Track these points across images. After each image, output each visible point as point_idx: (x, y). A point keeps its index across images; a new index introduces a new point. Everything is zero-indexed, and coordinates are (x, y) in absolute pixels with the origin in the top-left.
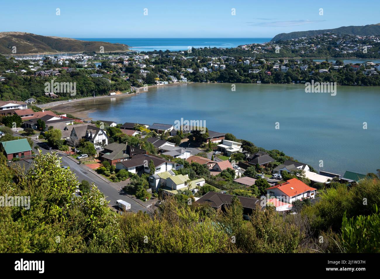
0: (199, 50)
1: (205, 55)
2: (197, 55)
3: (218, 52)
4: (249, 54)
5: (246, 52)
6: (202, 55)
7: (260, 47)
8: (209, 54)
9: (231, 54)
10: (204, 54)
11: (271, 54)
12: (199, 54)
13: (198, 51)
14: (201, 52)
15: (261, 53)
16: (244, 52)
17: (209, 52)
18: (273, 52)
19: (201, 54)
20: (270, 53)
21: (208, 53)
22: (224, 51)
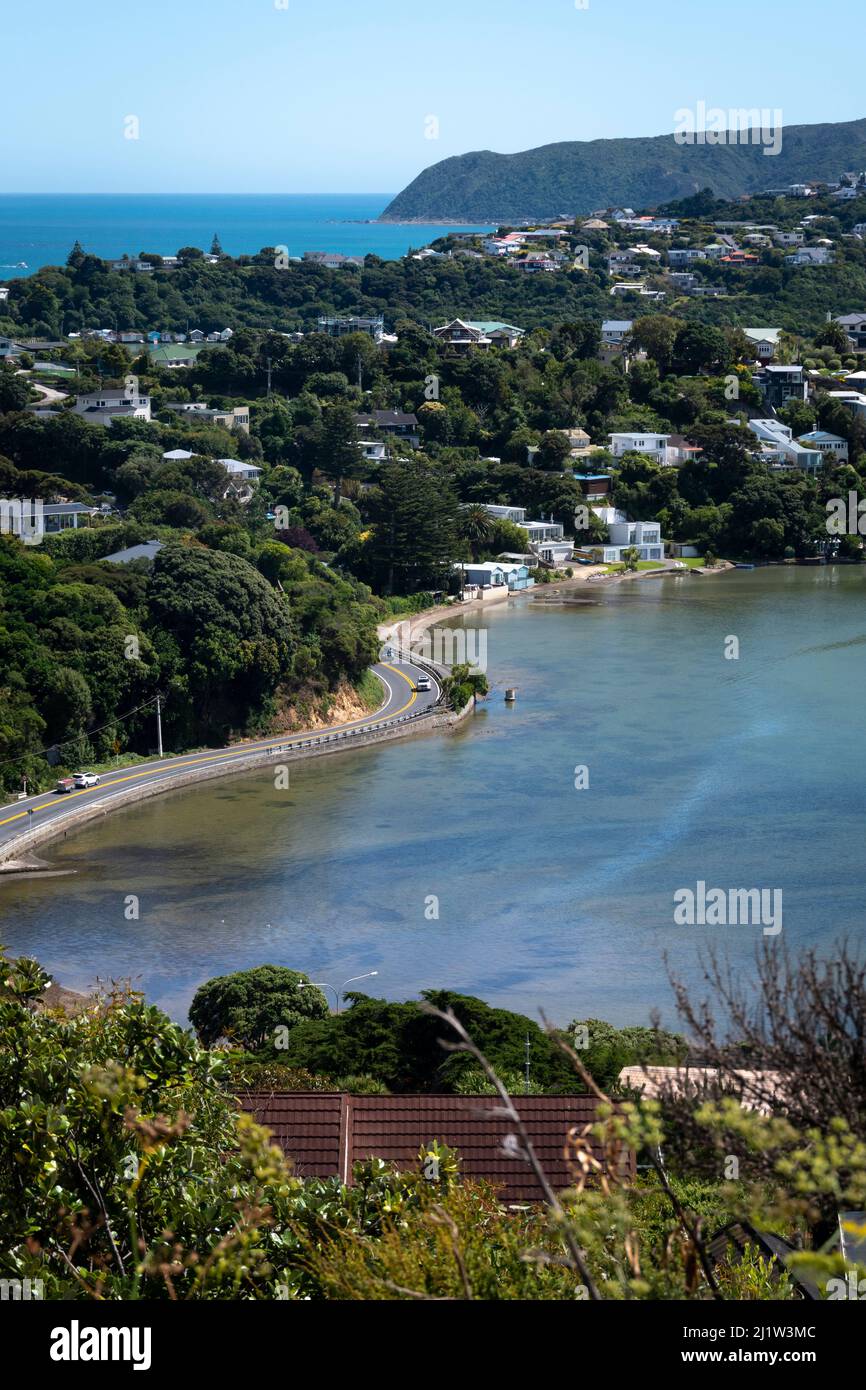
0: (133, 270)
1: (194, 315)
2: (133, 313)
3: (312, 289)
4: (586, 305)
5: (561, 291)
6: (175, 313)
7: (643, 249)
8: (226, 307)
9: (430, 304)
10: (189, 311)
11: (767, 307)
12: (143, 308)
13: (129, 286)
14: (162, 294)
15: (685, 299)
16: (542, 289)
17: (224, 291)
18: (782, 292)
19: (163, 306)
20: (756, 297)
21: (218, 298)
22: (357, 280)
